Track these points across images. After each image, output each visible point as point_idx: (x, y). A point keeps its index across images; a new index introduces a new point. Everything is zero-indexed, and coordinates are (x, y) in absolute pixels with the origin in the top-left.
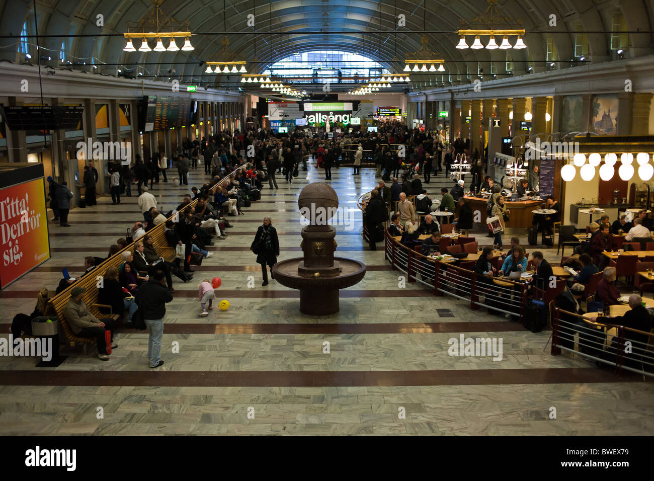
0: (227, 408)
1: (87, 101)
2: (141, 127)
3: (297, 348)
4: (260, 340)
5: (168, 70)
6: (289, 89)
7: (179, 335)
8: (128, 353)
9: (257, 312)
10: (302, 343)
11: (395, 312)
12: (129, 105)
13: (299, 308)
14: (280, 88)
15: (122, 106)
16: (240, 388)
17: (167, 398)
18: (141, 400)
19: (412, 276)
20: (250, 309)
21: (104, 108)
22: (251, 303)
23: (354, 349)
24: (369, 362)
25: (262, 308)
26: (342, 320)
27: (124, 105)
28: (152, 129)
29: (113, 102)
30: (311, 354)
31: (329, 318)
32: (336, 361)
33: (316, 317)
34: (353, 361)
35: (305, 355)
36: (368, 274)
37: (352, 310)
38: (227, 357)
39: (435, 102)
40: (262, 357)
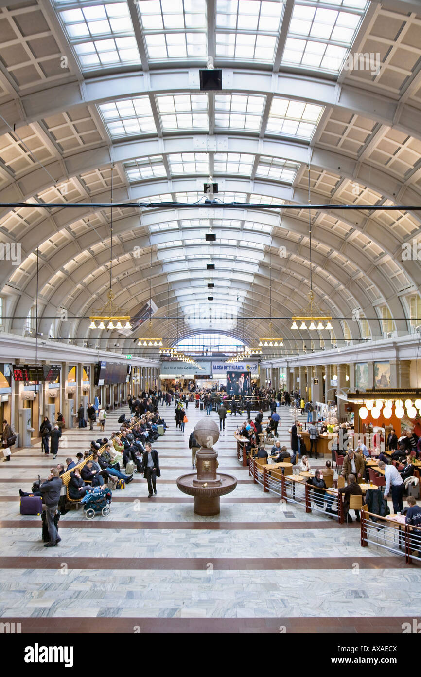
0: (145, 587)
1: (64, 363)
2: (96, 383)
3: (193, 540)
4: (167, 534)
5: (115, 344)
6: (188, 359)
7: (114, 529)
8: (79, 543)
9: (166, 513)
10: (195, 535)
11: (256, 514)
12: (89, 367)
13: (194, 510)
14: (182, 358)
15: (85, 368)
16: (153, 571)
17: (104, 579)
18: (86, 580)
19: (267, 488)
20: (161, 511)
21: (74, 368)
22: (162, 506)
23: (230, 542)
24: (240, 551)
25: (169, 510)
26: (221, 519)
27: (86, 367)
28: (103, 384)
29: (79, 364)
30: (201, 545)
31: (213, 518)
32: (218, 550)
33: (205, 517)
34: (229, 551)
35: (197, 545)
36: (238, 486)
37: (228, 512)
38: (145, 546)
39: (277, 368)
40: (169, 547)
